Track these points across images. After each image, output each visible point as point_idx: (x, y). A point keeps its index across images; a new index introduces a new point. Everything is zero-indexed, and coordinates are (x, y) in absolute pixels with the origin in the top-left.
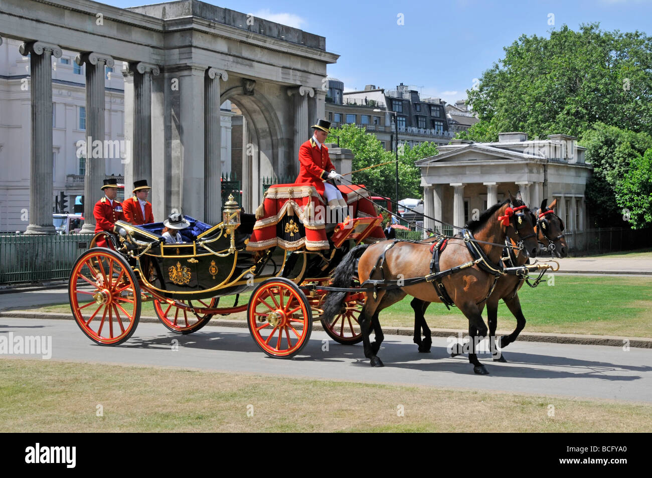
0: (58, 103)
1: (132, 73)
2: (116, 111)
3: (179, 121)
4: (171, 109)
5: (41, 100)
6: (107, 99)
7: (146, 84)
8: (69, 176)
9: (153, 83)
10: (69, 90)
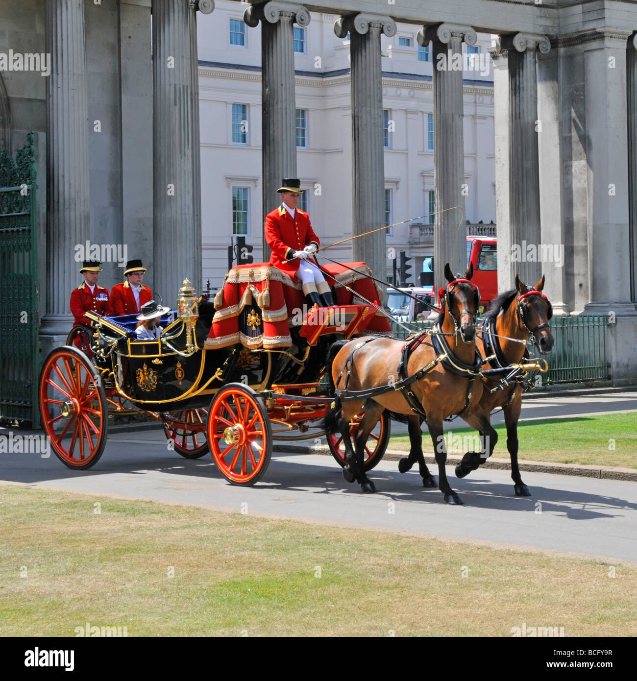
0: (396, 110)
1: (506, 52)
2: (484, 118)
3: (584, 127)
4: (570, 109)
5: (366, 106)
6: (467, 98)
7: (528, 68)
8: (413, 226)
9: (540, 66)
10: (412, 88)
